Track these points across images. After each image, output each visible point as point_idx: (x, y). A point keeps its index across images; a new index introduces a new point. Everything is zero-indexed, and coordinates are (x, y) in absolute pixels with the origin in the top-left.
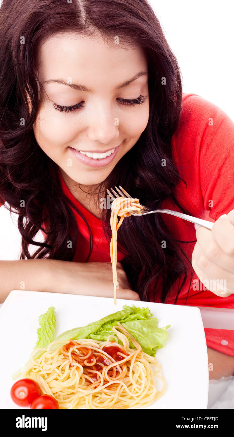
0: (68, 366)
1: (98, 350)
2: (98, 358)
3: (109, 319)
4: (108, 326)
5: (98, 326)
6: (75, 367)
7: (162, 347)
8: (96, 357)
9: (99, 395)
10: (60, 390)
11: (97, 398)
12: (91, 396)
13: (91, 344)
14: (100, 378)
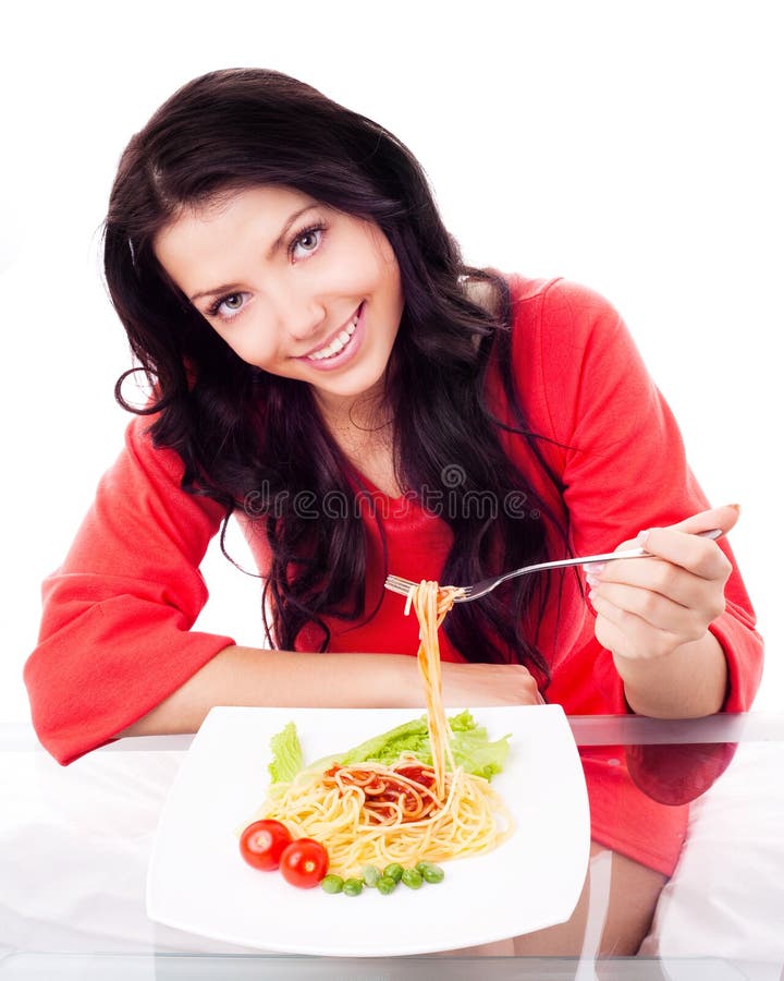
0: (337, 796)
1: (386, 773)
2: (388, 784)
3: (399, 732)
4: (400, 744)
5: (382, 743)
6: (350, 793)
7: (499, 771)
8: (385, 783)
9: (398, 840)
10: (327, 837)
11: (393, 845)
12: (383, 840)
13: (374, 766)
14: (395, 811)
